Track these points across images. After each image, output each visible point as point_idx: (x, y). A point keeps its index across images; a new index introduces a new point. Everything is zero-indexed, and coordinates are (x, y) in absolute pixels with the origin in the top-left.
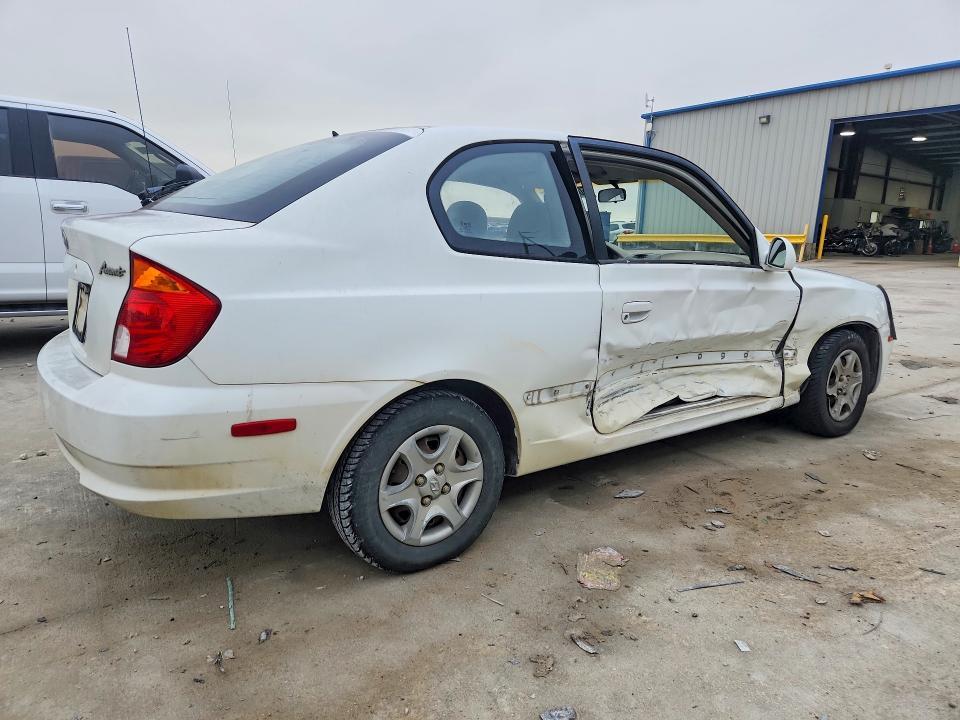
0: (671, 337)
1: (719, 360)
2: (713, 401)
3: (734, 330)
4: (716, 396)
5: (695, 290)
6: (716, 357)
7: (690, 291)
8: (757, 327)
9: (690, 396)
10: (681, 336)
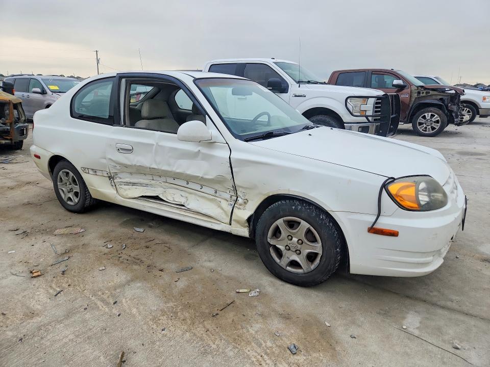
0: (148, 165)
1: (199, 190)
2: (180, 207)
3: (189, 172)
4: (183, 206)
5: (155, 144)
6: (198, 187)
7: (153, 145)
8: (205, 175)
9: (172, 200)
10: (154, 166)
